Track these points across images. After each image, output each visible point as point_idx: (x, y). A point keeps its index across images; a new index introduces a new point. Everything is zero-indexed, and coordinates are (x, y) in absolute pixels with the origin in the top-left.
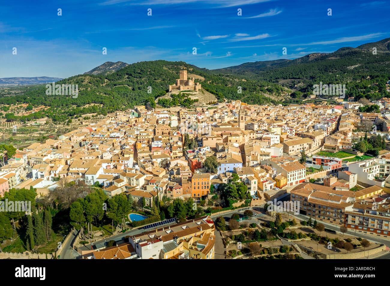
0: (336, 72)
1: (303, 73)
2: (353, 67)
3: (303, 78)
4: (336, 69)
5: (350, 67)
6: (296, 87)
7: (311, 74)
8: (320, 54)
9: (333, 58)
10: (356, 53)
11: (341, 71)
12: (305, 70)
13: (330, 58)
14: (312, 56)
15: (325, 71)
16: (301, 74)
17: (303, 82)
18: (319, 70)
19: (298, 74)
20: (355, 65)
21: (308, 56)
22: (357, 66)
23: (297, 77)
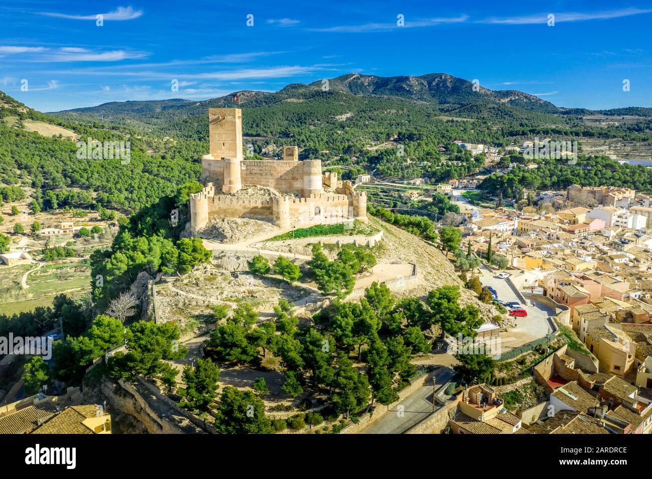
0: (320, 124)
1: (262, 126)
2: (343, 116)
3: (265, 135)
4: (318, 120)
5: (340, 117)
6: (265, 153)
7: (277, 129)
8: (254, 93)
9: (295, 100)
10: (332, 94)
11: (328, 122)
12: (264, 121)
13: (289, 100)
14: (242, 96)
15: (301, 123)
16: (257, 126)
17: (274, 143)
18: (287, 120)
19: (252, 127)
20: (345, 113)
21: (234, 95)
22: (349, 115)
23: (255, 133)
